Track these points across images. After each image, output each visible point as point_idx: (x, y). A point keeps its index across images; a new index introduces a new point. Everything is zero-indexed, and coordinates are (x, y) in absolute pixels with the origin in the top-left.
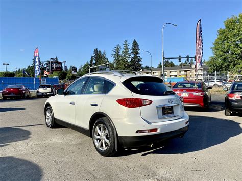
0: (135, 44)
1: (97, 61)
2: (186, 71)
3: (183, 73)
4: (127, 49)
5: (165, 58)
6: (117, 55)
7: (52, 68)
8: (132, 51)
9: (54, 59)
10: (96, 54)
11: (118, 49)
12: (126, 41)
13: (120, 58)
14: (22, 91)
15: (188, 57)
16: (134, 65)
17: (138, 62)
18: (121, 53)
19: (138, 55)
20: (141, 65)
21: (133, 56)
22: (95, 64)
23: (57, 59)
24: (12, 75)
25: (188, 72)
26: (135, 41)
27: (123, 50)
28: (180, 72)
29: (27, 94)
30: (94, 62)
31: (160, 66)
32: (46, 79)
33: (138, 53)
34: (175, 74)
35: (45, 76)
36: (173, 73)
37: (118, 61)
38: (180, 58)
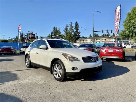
0: (77, 24)
1: (55, 34)
2: (105, 39)
3: (104, 40)
4: (72, 27)
5: (94, 31)
6: (66, 30)
7: (29, 37)
8: (75, 28)
9: (30, 32)
10: (55, 30)
11: (67, 27)
12: (72, 22)
13: (68, 32)
14: (11, 50)
15: (107, 31)
16: (76, 36)
17: (78, 34)
18: (68, 29)
19: (78, 30)
20: (80, 36)
21: (75, 31)
22: (54, 35)
23: (32, 32)
24: (6, 41)
25: (107, 40)
26: (77, 22)
27: (70, 27)
28: (102, 40)
29: (14, 52)
30: (53, 34)
31: (91, 37)
32: (26, 43)
33: (78, 29)
34: (99, 41)
35: (25, 42)
36: (98, 40)
37: (67, 34)
38: (103, 31)
